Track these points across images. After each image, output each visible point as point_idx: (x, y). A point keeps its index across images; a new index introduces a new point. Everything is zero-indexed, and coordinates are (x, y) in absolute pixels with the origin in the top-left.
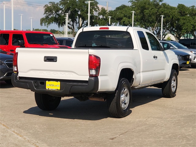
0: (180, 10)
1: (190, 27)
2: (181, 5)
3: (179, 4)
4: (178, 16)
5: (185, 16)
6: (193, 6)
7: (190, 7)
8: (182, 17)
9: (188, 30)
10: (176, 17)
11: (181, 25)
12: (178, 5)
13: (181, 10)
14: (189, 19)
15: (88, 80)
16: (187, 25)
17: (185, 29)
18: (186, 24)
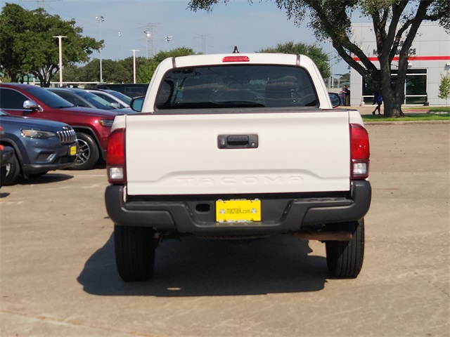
0: (11, 18)
1: (40, 56)
2: (14, 5)
3: (7, 5)
4: (9, 32)
5: (24, 32)
6: (40, 10)
7: (34, 11)
8: (18, 35)
9: (36, 65)
10: (4, 33)
11: (18, 52)
12: (5, 5)
13: (16, 17)
14: (35, 40)
16: (33, 53)
17: (28, 62)
18: (30, 51)
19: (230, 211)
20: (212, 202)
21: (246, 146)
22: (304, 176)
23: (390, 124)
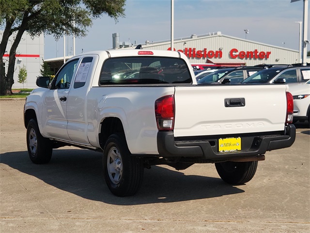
15: (284, 130)
19: (226, 145)
20: (216, 140)
21: (238, 105)
22: (264, 122)
23: (11, 100)
